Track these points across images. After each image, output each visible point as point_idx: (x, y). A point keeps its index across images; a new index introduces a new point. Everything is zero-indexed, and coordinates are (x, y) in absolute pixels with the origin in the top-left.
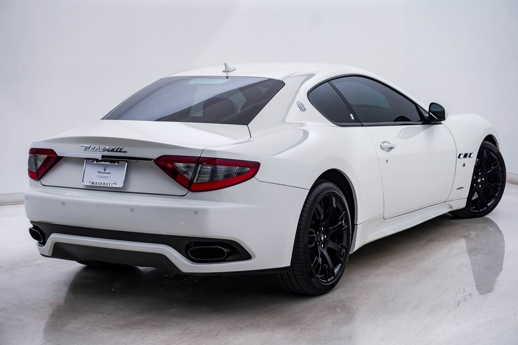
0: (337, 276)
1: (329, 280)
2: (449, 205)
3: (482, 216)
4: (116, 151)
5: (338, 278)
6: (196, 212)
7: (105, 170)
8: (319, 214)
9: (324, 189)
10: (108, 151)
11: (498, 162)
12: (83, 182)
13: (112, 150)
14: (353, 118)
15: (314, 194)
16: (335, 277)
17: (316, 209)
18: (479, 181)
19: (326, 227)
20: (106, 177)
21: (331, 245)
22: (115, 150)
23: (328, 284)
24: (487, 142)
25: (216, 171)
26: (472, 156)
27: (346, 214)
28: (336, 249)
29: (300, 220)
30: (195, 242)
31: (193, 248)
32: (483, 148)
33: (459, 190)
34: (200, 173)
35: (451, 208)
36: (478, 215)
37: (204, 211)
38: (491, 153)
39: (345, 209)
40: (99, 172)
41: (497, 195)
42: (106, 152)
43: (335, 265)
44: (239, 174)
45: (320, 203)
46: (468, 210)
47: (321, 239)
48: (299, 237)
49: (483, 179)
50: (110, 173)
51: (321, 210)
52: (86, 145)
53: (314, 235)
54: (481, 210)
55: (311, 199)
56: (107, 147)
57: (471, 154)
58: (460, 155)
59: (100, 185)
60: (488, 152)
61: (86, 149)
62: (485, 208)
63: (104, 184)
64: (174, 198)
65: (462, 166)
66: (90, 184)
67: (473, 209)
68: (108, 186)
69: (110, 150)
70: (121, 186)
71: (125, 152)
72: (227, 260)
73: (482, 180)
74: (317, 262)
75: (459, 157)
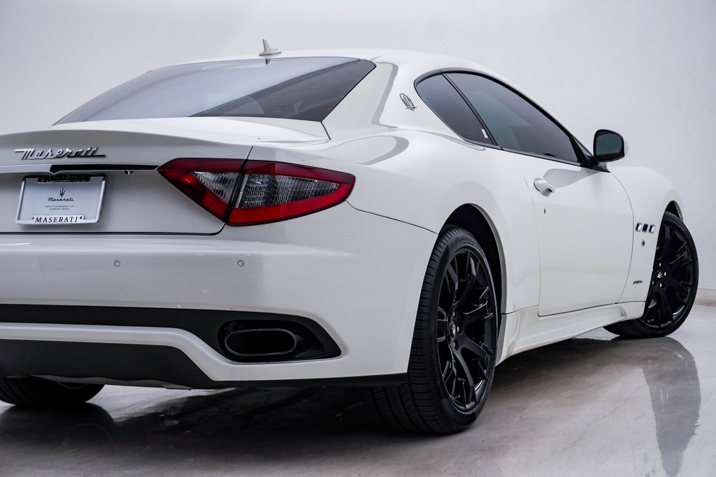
0: (479, 400)
1: (468, 406)
2: (621, 308)
3: (663, 335)
4: (85, 156)
5: (480, 404)
6: (241, 262)
7: (62, 194)
8: (452, 284)
9: (458, 241)
10: (68, 156)
11: (687, 247)
12: (19, 219)
13: (78, 155)
14: (486, 137)
15: (443, 246)
16: (477, 403)
17: (448, 272)
18: (659, 276)
19: (460, 310)
20: (65, 208)
21: (469, 344)
22: (83, 154)
23: (467, 413)
24: (670, 213)
25: (276, 188)
26: (652, 230)
27: (490, 292)
28: (477, 353)
29: (423, 290)
30: (239, 322)
31: (232, 333)
32: (665, 222)
33: (636, 284)
34: (245, 190)
35: (623, 315)
36: (659, 332)
37: (257, 260)
38: (676, 233)
39: (489, 283)
40: (51, 199)
41: (685, 300)
42: (66, 158)
43: (476, 383)
44: (318, 194)
45: (453, 264)
46: (643, 324)
47: (451, 331)
48: (422, 320)
49: (665, 274)
50: (71, 200)
51: (455, 276)
52: (26, 150)
53: (446, 320)
54: (662, 326)
55: (438, 253)
56: (67, 150)
57: (651, 227)
58: (638, 225)
59: (52, 223)
60: (671, 230)
61: (25, 157)
62: (669, 322)
63: (61, 220)
64: (197, 238)
65: (641, 244)
66: (33, 222)
67: (652, 323)
68: (69, 222)
69: (73, 155)
70: (95, 221)
71: (103, 156)
72: (297, 356)
73: (663, 275)
74: (450, 370)
75: (637, 229)
